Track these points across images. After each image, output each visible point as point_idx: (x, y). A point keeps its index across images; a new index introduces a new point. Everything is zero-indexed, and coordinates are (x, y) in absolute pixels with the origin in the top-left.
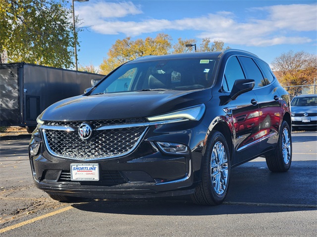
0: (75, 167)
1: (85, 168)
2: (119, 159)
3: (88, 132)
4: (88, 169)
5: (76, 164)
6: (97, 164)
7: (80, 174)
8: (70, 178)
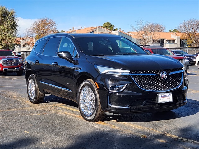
4: (167, 96)
5: (161, 94)
6: (171, 93)
7: (163, 99)
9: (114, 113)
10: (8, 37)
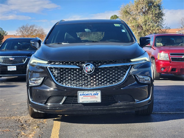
0: (82, 93)
1: (90, 94)
2: (114, 87)
3: (92, 69)
4: (93, 94)
5: (83, 92)
6: (100, 91)
7: (86, 98)
8: (77, 101)
9: (37, 110)
10: (152, 27)
